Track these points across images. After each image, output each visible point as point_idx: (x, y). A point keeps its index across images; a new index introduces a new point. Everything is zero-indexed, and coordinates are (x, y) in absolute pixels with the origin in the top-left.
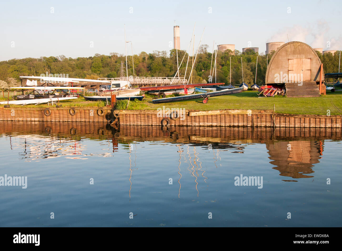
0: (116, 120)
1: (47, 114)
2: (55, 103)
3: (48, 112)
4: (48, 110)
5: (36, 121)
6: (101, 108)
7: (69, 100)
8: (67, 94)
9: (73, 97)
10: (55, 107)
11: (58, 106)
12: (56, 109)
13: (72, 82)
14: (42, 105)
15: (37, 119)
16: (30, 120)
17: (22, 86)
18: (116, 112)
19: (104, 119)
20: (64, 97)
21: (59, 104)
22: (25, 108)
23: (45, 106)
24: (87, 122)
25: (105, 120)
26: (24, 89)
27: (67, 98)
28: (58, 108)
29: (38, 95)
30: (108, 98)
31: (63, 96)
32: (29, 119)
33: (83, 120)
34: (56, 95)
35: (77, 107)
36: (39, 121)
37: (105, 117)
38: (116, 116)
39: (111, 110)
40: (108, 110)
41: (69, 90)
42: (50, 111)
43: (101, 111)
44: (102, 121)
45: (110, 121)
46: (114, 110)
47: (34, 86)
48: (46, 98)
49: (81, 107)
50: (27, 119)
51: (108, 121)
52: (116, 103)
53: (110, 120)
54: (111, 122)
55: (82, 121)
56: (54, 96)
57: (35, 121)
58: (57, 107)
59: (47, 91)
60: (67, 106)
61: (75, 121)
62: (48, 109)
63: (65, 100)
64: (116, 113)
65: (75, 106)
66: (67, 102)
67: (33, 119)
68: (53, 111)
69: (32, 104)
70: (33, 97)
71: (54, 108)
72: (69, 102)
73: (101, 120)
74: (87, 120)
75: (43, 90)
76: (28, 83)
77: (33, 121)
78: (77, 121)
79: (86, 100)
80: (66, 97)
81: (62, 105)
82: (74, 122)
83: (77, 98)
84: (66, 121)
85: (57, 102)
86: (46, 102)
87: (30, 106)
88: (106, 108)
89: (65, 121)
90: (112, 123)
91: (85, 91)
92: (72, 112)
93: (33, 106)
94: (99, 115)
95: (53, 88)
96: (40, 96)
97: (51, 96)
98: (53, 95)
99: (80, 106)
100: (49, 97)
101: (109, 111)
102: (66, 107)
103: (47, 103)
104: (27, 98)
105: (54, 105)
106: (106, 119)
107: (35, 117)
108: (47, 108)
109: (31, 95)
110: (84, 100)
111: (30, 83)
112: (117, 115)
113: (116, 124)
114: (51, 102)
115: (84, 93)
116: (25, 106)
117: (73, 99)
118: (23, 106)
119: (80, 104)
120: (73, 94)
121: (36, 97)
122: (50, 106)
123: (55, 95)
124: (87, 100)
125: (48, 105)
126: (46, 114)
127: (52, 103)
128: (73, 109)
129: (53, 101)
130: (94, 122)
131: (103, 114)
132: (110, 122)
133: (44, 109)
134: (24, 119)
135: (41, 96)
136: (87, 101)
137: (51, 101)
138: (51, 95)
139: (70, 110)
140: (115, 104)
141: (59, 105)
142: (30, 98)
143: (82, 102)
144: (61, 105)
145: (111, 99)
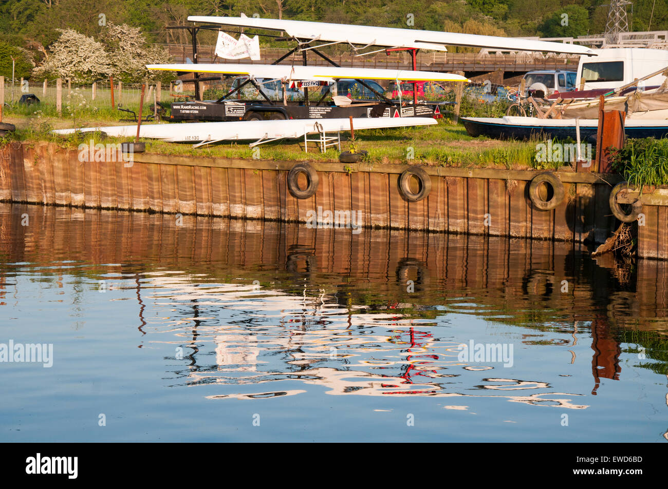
0: (622, 234)
1: (299, 189)
2: (332, 142)
3: (303, 181)
4: (303, 172)
5: (252, 219)
6: (548, 173)
7: (397, 133)
8: (389, 103)
9: (415, 116)
10: (337, 159)
11: (349, 154)
12: (339, 167)
13: (414, 49)
14: (279, 149)
15: (253, 211)
16: (226, 213)
17: (195, 62)
18: (622, 195)
19: (558, 228)
20: (374, 115)
21: (356, 147)
22: (209, 156)
23: (290, 152)
24: (477, 235)
25: (563, 232)
26: (203, 74)
27: (385, 121)
28: (351, 167)
29: (260, 102)
30: (582, 129)
31: (369, 110)
32: (220, 209)
33: (458, 225)
34: (337, 103)
35: (434, 166)
36: (263, 220)
37: (561, 215)
38: (620, 216)
39: (596, 185)
40: (579, 186)
41: (398, 83)
42: (315, 178)
43: (544, 189)
44: (546, 235)
45: (587, 234)
46: (614, 185)
47: (248, 61)
48: (294, 118)
49: (454, 165)
50: (215, 206)
51: (577, 239)
52: (620, 151)
53: (584, 232)
54: (591, 244)
55: (451, 229)
56: (329, 109)
57: (245, 219)
58: (346, 158)
59: (300, 84)
60: (390, 156)
61: (419, 227)
62: (304, 170)
63: (375, 130)
64: (621, 200)
65: (426, 161)
66: (388, 138)
67: (238, 210)
68: (324, 179)
69: (234, 142)
70: (241, 113)
71: (329, 162)
72: (397, 138)
73: (542, 229)
74: (475, 226)
75: (285, 80)
76: (225, 45)
77: (236, 218)
78: (431, 228)
79: (471, 135)
80: (382, 115)
81: (366, 153)
82: (416, 230)
83: (432, 121)
84: (382, 224)
85: (345, 136)
86: (299, 136)
87: (230, 150)
88: (569, 174)
89: (378, 228)
90: (600, 249)
91: (462, 95)
92: (411, 188)
93: (242, 150)
94: (532, 206)
95: (328, 74)
96: (270, 107)
97: (315, 111)
98: (325, 106)
99: (450, 159)
100: (306, 116)
101: (586, 191)
102: (385, 161)
103: (301, 139)
104: (215, 115)
105: (332, 151)
106: (566, 228)
107: (246, 202)
108: (300, 164)
109: (229, 103)
110: (463, 132)
111: (232, 45)
112: (627, 209)
113: (618, 255)
114: (316, 136)
115: (458, 100)
116: (209, 150)
117: (413, 127)
118: (200, 147)
119: (446, 150)
120: (415, 105)
121: (251, 113)
122: (315, 157)
123: (333, 103)
124: (475, 136)
125: (302, 148)
126: (294, 188)
127: (324, 140)
128: (417, 173)
129: (328, 134)
130: (510, 237)
131: (552, 204)
132: (586, 242)
133: (286, 165)
134: (202, 208)
135: (276, 107)
136: (476, 141)
137: (316, 131)
138: (317, 105)
139: (400, 177)
140: (615, 157)
141: (352, 151)
142: (228, 114)
143: (454, 143)
144: (363, 155)
145: (599, 131)
